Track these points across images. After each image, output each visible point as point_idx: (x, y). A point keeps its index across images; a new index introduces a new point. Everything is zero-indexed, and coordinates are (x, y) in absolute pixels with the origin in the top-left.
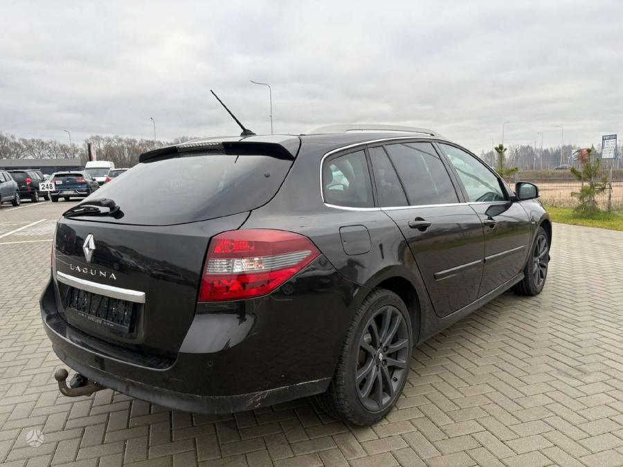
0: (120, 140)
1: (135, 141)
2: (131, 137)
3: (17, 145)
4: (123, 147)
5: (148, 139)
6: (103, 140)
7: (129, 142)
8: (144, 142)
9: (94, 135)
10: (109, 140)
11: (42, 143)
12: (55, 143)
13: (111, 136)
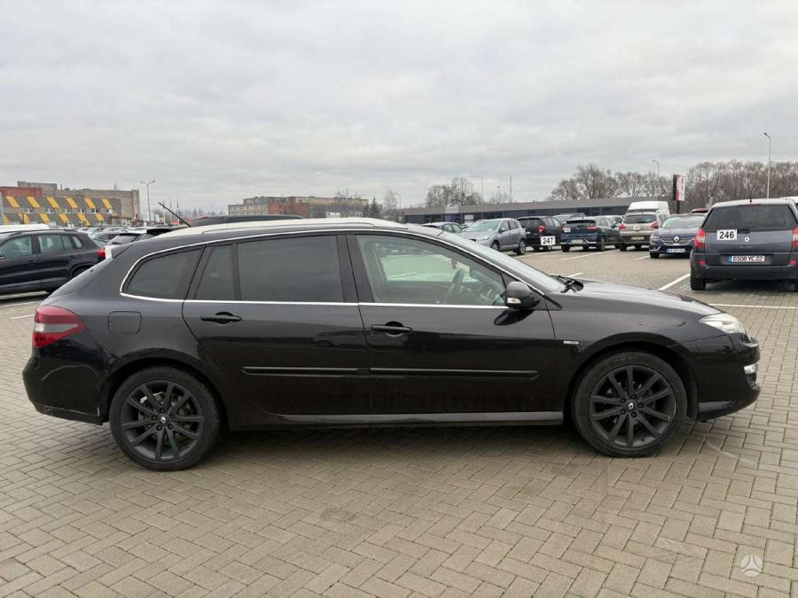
0: (738, 166)
1: (760, 166)
2: (753, 160)
3: (612, 181)
4: (742, 175)
5: (781, 161)
6: (713, 166)
7: (750, 167)
8: (774, 166)
9: (703, 161)
10: (722, 167)
11: (639, 177)
12: (654, 175)
13: (726, 161)
